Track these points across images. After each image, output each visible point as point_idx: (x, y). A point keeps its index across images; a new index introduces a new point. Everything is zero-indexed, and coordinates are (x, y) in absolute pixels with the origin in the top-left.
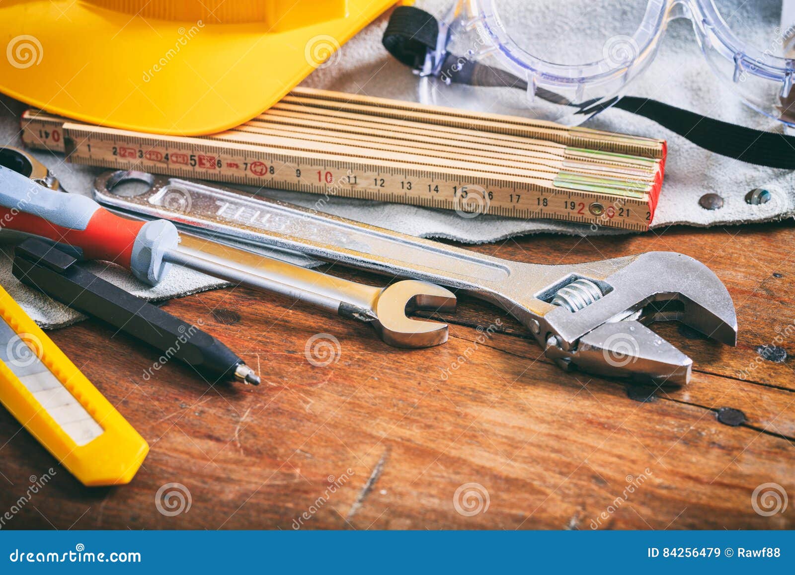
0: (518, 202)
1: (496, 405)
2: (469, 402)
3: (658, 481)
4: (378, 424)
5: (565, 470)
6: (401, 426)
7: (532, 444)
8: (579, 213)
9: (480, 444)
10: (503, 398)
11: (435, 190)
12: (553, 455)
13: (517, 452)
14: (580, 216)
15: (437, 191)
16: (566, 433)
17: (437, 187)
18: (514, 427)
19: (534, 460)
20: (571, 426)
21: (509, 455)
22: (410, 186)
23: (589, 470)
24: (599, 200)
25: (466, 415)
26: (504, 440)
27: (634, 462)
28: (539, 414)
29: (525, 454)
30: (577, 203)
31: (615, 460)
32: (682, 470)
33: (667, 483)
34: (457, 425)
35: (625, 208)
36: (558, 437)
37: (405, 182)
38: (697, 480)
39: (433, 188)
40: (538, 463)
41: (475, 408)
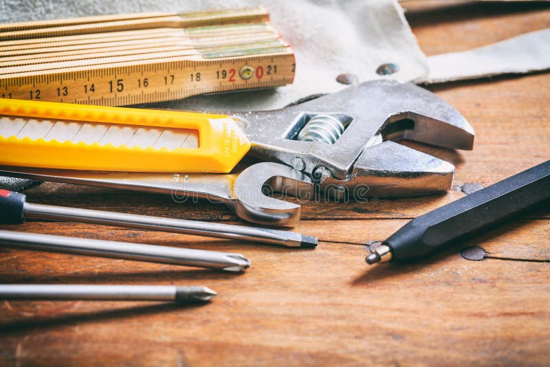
0: (172, 83)
1: (257, 287)
2: (230, 291)
3: (447, 325)
4: (156, 331)
5: (358, 333)
6: (179, 327)
7: (314, 317)
8: (230, 80)
9: (265, 328)
10: (260, 280)
11: (91, 90)
12: (339, 323)
13: (303, 327)
14: (231, 83)
15: (93, 90)
16: (338, 299)
17: (93, 86)
18: (286, 304)
19: (325, 331)
20: (337, 292)
21: (298, 332)
22: (66, 91)
23: (380, 328)
24: (223, 65)
25: (235, 303)
26: (286, 318)
27: (415, 312)
28: (302, 288)
29: (314, 328)
30: (227, 70)
31: (397, 314)
32: (463, 310)
33: (457, 325)
34: (231, 314)
35: (273, 65)
36: (334, 305)
37: (62, 87)
38: (481, 315)
39: (89, 88)
40: (330, 333)
41: (239, 295)
